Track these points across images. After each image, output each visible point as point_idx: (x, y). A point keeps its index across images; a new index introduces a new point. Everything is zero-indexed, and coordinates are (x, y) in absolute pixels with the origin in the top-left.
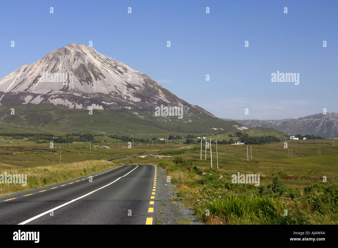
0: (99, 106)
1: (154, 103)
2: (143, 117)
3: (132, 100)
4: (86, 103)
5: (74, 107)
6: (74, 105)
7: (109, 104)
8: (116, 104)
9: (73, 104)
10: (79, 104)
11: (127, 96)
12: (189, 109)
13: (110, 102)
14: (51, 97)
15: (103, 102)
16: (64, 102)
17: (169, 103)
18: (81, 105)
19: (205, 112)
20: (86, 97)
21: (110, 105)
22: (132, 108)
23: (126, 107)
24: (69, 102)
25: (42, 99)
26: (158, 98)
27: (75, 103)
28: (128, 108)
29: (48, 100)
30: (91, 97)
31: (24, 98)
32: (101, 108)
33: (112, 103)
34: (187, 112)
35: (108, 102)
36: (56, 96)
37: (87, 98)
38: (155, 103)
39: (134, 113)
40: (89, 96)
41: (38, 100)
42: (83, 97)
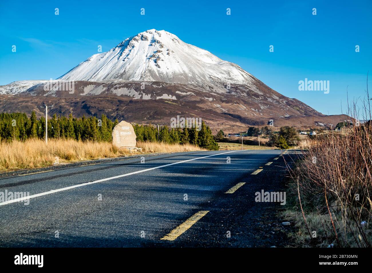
0: (171, 96)
1: (242, 94)
2: (227, 110)
3: (215, 91)
4: (155, 93)
5: (141, 97)
6: (141, 95)
7: (184, 94)
8: (193, 94)
9: (139, 94)
10: (147, 94)
11: (210, 87)
12: (286, 102)
13: (186, 92)
14: (115, 87)
15: (177, 92)
16: (130, 92)
17: (261, 95)
18: (150, 95)
19: (305, 106)
20: (156, 86)
21: (186, 95)
22: (213, 99)
23: (206, 98)
24: (136, 92)
25: (105, 89)
26: (248, 88)
27: (143, 93)
28: (208, 99)
29: (111, 90)
30: (162, 86)
31: (84, 88)
32: (174, 98)
33: (189, 93)
34: (284, 106)
35: (183, 92)
36: (121, 85)
37: (158, 87)
38: (244, 95)
39: (216, 106)
40: (161, 85)
41: (100, 91)
42: (153, 86)
